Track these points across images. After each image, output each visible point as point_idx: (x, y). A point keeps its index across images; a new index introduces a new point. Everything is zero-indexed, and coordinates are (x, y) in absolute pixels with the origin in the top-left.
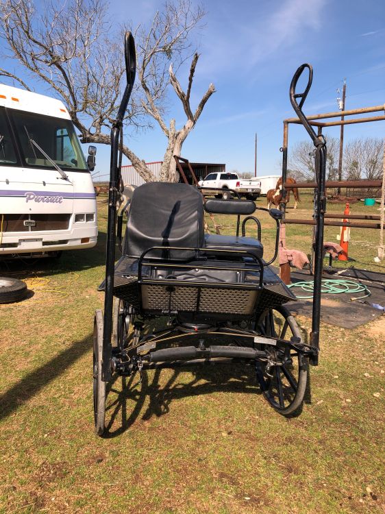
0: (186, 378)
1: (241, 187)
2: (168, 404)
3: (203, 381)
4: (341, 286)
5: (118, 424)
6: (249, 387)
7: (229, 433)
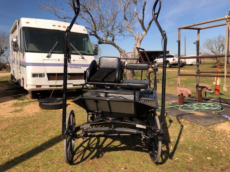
0: (117, 143)
1: (175, 61)
2: (103, 153)
3: (123, 145)
4: (209, 106)
5: (79, 160)
6: (144, 149)
7: (125, 168)
